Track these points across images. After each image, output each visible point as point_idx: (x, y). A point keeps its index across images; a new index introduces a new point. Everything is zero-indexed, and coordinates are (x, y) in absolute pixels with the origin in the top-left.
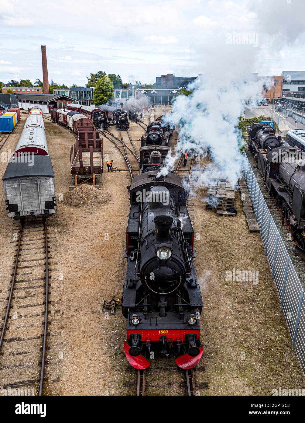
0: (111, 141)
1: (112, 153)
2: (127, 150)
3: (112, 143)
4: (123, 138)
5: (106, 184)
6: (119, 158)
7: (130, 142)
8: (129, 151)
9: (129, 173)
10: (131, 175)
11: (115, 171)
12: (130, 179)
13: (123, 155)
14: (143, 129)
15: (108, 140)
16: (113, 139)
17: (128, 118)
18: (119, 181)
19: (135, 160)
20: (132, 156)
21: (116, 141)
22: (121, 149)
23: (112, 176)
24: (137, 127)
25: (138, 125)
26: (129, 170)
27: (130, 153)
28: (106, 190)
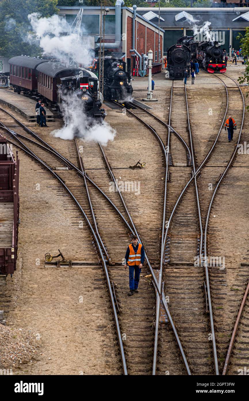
0: (44, 168)
1: (49, 208)
2: (97, 199)
3: (47, 176)
4: (84, 159)
5: (24, 308)
6: (69, 222)
7: (104, 172)
8: (102, 202)
9: (100, 272)
10: (105, 279)
11: (55, 264)
12: (103, 292)
13: (82, 214)
14: (147, 132)
15: (36, 167)
16: (53, 163)
17: (100, 96)
18: (68, 298)
19: (121, 230)
20: (112, 216)
21: (61, 169)
22: (76, 193)
23: (44, 280)
24: (128, 124)
25: (132, 119)
26: (101, 264)
27: (106, 208)
28: (26, 326)
